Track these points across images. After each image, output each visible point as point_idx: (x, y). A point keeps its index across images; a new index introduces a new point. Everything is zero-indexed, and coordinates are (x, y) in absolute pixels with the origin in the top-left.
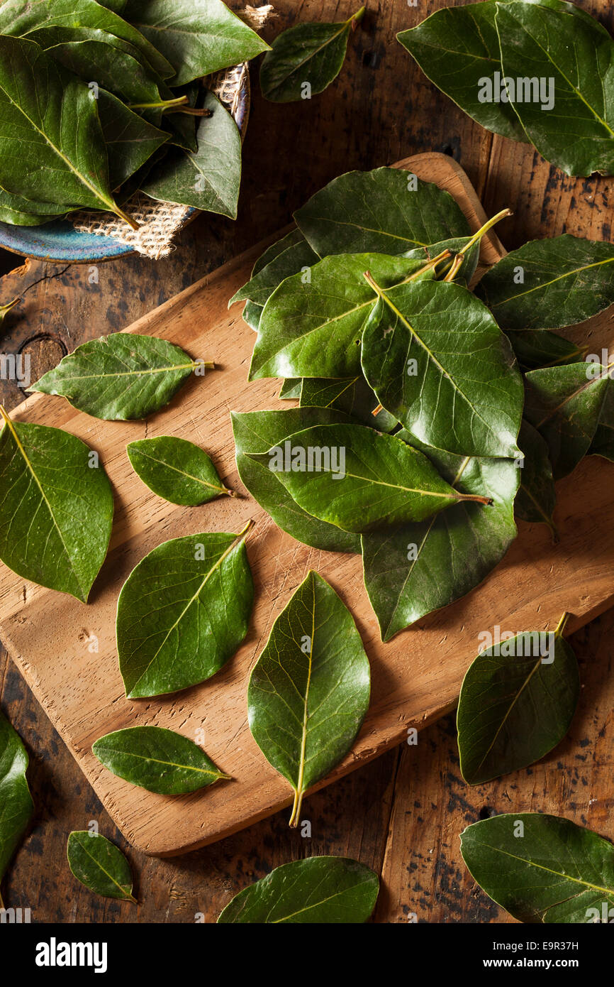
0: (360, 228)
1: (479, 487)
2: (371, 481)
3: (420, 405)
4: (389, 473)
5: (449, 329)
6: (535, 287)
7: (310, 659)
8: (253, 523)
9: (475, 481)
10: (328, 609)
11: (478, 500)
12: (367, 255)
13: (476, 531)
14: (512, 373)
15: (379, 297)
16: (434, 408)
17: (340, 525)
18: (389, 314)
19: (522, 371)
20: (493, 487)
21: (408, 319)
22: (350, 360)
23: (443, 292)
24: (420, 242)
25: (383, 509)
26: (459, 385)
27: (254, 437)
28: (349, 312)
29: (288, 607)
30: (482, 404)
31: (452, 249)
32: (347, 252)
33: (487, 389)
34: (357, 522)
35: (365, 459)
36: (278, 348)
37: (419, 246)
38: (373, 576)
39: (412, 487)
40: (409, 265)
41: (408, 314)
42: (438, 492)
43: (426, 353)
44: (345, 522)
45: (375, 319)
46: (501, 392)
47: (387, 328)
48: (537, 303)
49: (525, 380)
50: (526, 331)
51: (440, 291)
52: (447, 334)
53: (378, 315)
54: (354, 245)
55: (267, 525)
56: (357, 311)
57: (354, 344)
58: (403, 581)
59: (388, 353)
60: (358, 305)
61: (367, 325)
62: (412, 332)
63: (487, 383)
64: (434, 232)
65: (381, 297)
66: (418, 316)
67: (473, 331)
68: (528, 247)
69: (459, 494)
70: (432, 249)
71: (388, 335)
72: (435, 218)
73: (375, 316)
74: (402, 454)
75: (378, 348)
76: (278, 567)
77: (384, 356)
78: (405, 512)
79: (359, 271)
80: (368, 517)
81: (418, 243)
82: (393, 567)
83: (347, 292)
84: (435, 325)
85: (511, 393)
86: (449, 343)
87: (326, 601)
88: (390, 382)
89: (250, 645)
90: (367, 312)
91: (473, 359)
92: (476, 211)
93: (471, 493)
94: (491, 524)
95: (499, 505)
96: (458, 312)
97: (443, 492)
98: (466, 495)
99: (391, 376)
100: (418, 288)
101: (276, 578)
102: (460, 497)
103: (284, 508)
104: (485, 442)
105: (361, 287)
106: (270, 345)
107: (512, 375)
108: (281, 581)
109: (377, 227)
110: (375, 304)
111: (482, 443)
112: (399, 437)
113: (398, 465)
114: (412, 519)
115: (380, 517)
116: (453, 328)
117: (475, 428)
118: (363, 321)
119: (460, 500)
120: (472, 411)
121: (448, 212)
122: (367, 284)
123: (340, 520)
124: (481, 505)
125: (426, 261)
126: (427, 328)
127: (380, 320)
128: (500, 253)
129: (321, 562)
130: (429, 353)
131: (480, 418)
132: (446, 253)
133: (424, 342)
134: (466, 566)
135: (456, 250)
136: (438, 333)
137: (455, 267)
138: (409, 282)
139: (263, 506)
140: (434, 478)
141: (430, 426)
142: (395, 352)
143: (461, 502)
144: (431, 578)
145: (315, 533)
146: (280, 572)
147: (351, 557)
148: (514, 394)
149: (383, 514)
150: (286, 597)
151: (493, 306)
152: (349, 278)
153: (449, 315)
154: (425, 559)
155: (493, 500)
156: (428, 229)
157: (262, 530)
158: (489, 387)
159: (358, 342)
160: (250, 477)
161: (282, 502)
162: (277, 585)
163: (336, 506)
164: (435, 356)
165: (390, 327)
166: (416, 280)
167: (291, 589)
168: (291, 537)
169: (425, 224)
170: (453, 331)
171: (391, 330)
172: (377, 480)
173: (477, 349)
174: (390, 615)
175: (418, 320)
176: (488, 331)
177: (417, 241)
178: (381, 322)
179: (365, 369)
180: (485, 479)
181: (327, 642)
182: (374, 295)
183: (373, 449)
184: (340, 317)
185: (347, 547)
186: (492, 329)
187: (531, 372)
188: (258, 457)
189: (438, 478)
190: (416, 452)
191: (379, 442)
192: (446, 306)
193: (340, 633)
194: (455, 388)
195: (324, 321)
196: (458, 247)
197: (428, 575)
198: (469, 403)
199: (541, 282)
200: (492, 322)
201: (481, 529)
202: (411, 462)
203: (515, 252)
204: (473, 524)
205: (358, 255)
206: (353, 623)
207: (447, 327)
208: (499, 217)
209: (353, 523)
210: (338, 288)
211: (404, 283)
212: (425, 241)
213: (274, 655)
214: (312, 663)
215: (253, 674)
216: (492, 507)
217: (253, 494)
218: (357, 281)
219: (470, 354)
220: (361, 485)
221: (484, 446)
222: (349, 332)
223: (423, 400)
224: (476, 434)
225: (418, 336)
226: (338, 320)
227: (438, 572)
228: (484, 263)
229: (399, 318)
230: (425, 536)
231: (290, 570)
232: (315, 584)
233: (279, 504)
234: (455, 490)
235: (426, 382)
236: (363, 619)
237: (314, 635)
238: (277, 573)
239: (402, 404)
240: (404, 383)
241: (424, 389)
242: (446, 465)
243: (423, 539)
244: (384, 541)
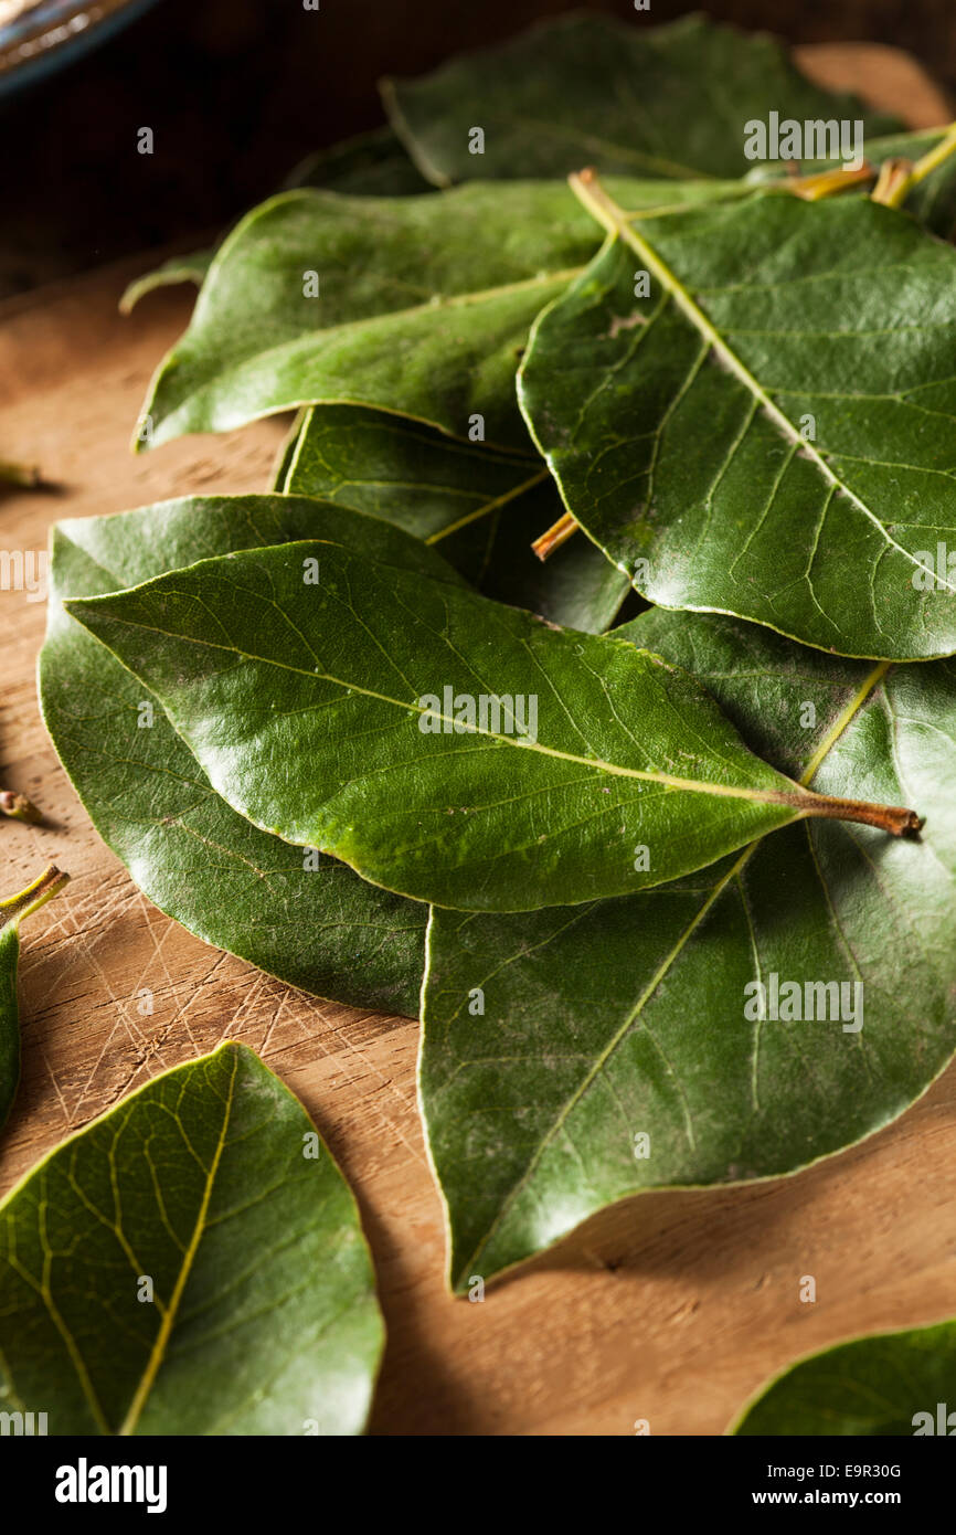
3: (701, 521)
8: (57, 875)
9: (869, 776)
10: (270, 1163)
11: (869, 818)
15: (612, 237)
17: (359, 859)
21: (702, 302)
25: (521, 825)
26: (846, 475)
28: (507, 289)
29: (123, 1111)
30: (920, 520)
34: (418, 853)
36: (252, 351)
38: (455, 1063)
39: (638, 764)
41: (705, 286)
42: (728, 782)
43: (746, 393)
44: (376, 847)
47: (625, 315)
52: (825, 339)
53: (600, 278)
55: (109, 909)
56: (536, 286)
57: (509, 355)
58: (559, 1099)
59: (615, 373)
62: (709, 335)
65: (619, 236)
66: (737, 293)
69: (803, 794)
71: (626, 333)
75: (584, 351)
76: (122, 1029)
77: (599, 377)
78: (599, 844)
80: (464, 846)
82: (531, 1046)
87: (268, 1138)
88: (604, 444)
91: (906, 409)
96: (871, 275)
97: (746, 784)
99: (619, 427)
101: (106, 1063)
102: (805, 803)
103: (178, 829)
104: (916, 613)
105: (562, 235)
111: (903, 617)
113: (598, 698)
115: (506, 848)
119: (802, 814)
120: (881, 540)
123: (359, 841)
126: (761, 326)
127: (606, 289)
129: (278, 1031)
130: (759, 395)
131: (909, 556)
133: (746, 365)
140: (720, 742)
142: (642, 374)
144: (668, 1097)
145: (269, 920)
146: (125, 1047)
147: (389, 1029)
149: (519, 839)
154: (654, 1034)
155: (923, 823)
157: (91, 922)
158: (951, 480)
159: (521, 352)
161: (177, 805)
163: (355, 803)
164: (776, 404)
165: (636, 313)
170: (845, 330)
171: (638, 321)
174: (498, 1203)
175: (734, 304)
178: (607, 295)
184: (474, 298)
189: (734, 744)
190: (671, 667)
193: (296, 1241)
194: (833, 482)
195: (418, 301)
197: (658, 1086)
198: (874, 520)
202: (646, 692)
206: (355, 1214)
209: (408, 855)
210: (487, 232)
214: (172, 1330)
219: (898, 396)
220: (457, 744)
222: (498, 326)
223: (713, 508)
224: (887, 595)
225: (728, 346)
226: (469, 303)
227: (695, 1079)
229: (671, 295)
230: (664, 960)
231: (161, 1044)
232: (239, 1081)
233: (161, 817)
234: (789, 780)
235: (736, 463)
236: (393, 1219)
237: (201, 1243)
238: (109, 1050)
239: (641, 516)
240: (658, 459)
241: (725, 481)
242: (773, 728)
243: (656, 966)
244: (512, 952)
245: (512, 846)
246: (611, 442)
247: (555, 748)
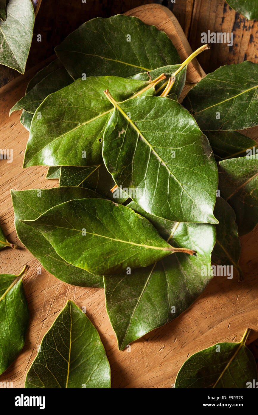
0: (102, 58)
1: (186, 242)
2: (110, 238)
3: (144, 185)
4: (123, 233)
5: (165, 131)
6: (226, 99)
7: (69, 363)
8: (28, 267)
9: (184, 238)
10: (81, 328)
11: (186, 252)
12: (107, 77)
13: (185, 273)
14: (209, 161)
15: (115, 108)
16: (154, 187)
17: (89, 270)
18: (122, 120)
19: (217, 160)
20: (196, 243)
21: (136, 124)
22: (94, 153)
23: (160, 104)
24: (145, 67)
25: (119, 259)
26: (172, 171)
27: (28, 208)
28: (94, 119)
29: (52, 327)
30: (188, 184)
31: (167, 73)
32: (93, 76)
33: (192, 173)
34: (100, 268)
35: (105, 223)
36: (44, 145)
37: (143, 71)
38: (113, 304)
39: (139, 243)
40: (137, 85)
41: (136, 120)
42: (158, 246)
43: (148, 148)
44: (92, 267)
45: (112, 124)
46: (202, 176)
47: (121, 130)
48: (227, 111)
49: (219, 168)
50: (219, 131)
51: (158, 104)
52: (163, 134)
53: (114, 121)
54: (98, 70)
56: (100, 117)
57: (98, 141)
58: (133, 308)
59: (121, 148)
60: (100, 114)
61: (107, 127)
62: (139, 133)
63: (192, 169)
64: (155, 60)
65: (116, 108)
66: (143, 122)
67: (181, 133)
68: (221, 70)
69: (173, 248)
70: (153, 73)
71: (122, 135)
72: (155, 50)
73: (112, 121)
74: (132, 219)
75: (114, 144)
76: (46, 297)
77: (119, 151)
78: (134, 261)
79: (101, 89)
80: (109, 265)
81: (143, 68)
82: (126, 298)
83: (93, 104)
84: (155, 128)
85: (209, 176)
86: (165, 140)
87: (80, 322)
88: (122, 169)
89: (26, 353)
90: (107, 119)
91: (182, 152)
92: (184, 45)
93: (181, 247)
94: (195, 268)
95: (201, 256)
96: (171, 119)
97: (161, 246)
98: (178, 249)
99: (124, 165)
100: (142, 102)
101: (45, 306)
102: (173, 250)
103: (49, 257)
104: (191, 211)
105: (102, 100)
106: (38, 142)
107: (210, 163)
108: (48, 308)
109: (114, 57)
110: (112, 113)
111: (189, 212)
112: (130, 207)
113: (129, 228)
114: (140, 265)
115: (117, 264)
116: (168, 130)
117: (184, 201)
118: (104, 125)
119: (173, 252)
120: (181, 189)
121: (164, 46)
122: (107, 98)
123: (88, 266)
124: (188, 255)
125: (148, 82)
126: (149, 130)
127: (116, 124)
128: (201, 75)
129: (76, 294)
130: (151, 148)
131: (187, 195)
132: (163, 76)
133: (147, 140)
134: (178, 297)
135: (169, 74)
136: (158, 133)
137: (169, 86)
138: (136, 97)
139: (35, 256)
140: (155, 236)
141: (152, 200)
142: (127, 147)
143: (174, 253)
144: (153, 306)
145: (71, 274)
146: (48, 301)
147: (97, 291)
148: (211, 177)
149: (119, 262)
150: (52, 319)
151: (196, 113)
152: (94, 95)
153: (165, 121)
154: (149, 292)
155: (196, 252)
156: (150, 58)
157: (34, 272)
158: (193, 172)
159: (100, 140)
160: (25, 236)
161: (48, 253)
162: (45, 311)
163: (86, 257)
164: (155, 150)
165: (123, 129)
166: (141, 96)
167: (55, 313)
168: (55, 278)
169: (148, 55)
170: (167, 132)
171: (124, 131)
172: (114, 238)
173: (185, 145)
174: (125, 331)
175: (143, 125)
176: (192, 132)
177: (142, 66)
178: (116, 126)
179: (106, 159)
180: (191, 237)
181: (80, 351)
182: (111, 106)
183: (111, 216)
184: (87, 122)
185: (95, 284)
186: (195, 130)
187: (223, 161)
188: (30, 223)
189: (158, 236)
190: (142, 218)
191: (116, 211)
192: (163, 115)
193: (89, 344)
194: (169, 172)
195: (76, 125)
196: (171, 71)
197: (151, 303)
198: (179, 183)
199: (230, 96)
200: (195, 126)
201: (187, 271)
202: (138, 225)
203: (211, 74)
204: (183, 268)
205: (100, 77)
206: (98, 337)
207: (163, 129)
208: (200, 51)
209: (98, 268)
210: (86, 101)
211: (133, 98)
212: (148, 66)
213: (42, 361)
214: (70, 366)
215: (28, 375)
216: (196, 257)
217: (28, 247)
218: (99, 96)
219: (180, 148)
220: (103, 242)
221: (190, 214)
222: (94, 133)
223: (146, 181)
224: (185, 206)
225: (143, 135)
226: (86, 124)
227: (158, 301)
228: (190, 82)
229: (129, 123)
230: (149, 276)
231: (54, 300)
232: (72, 310)
233: (46, 254)
234: (169, 245)
235: (149, 168)
236: (106, 334)
237: (71, 346)
238: (45, 302)
239: (132, 184)
240: (133, 170)
241: (148, 174)
242: (164, 226)
243: (147, 278)
244: (120, 280)
245: (118, 263)
246: (124, 168)
247: (123, 240)
